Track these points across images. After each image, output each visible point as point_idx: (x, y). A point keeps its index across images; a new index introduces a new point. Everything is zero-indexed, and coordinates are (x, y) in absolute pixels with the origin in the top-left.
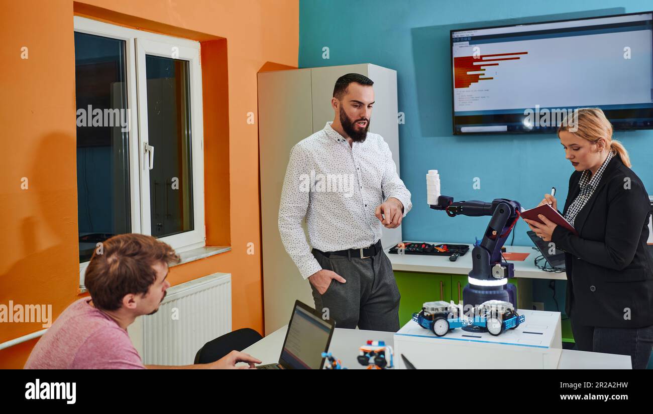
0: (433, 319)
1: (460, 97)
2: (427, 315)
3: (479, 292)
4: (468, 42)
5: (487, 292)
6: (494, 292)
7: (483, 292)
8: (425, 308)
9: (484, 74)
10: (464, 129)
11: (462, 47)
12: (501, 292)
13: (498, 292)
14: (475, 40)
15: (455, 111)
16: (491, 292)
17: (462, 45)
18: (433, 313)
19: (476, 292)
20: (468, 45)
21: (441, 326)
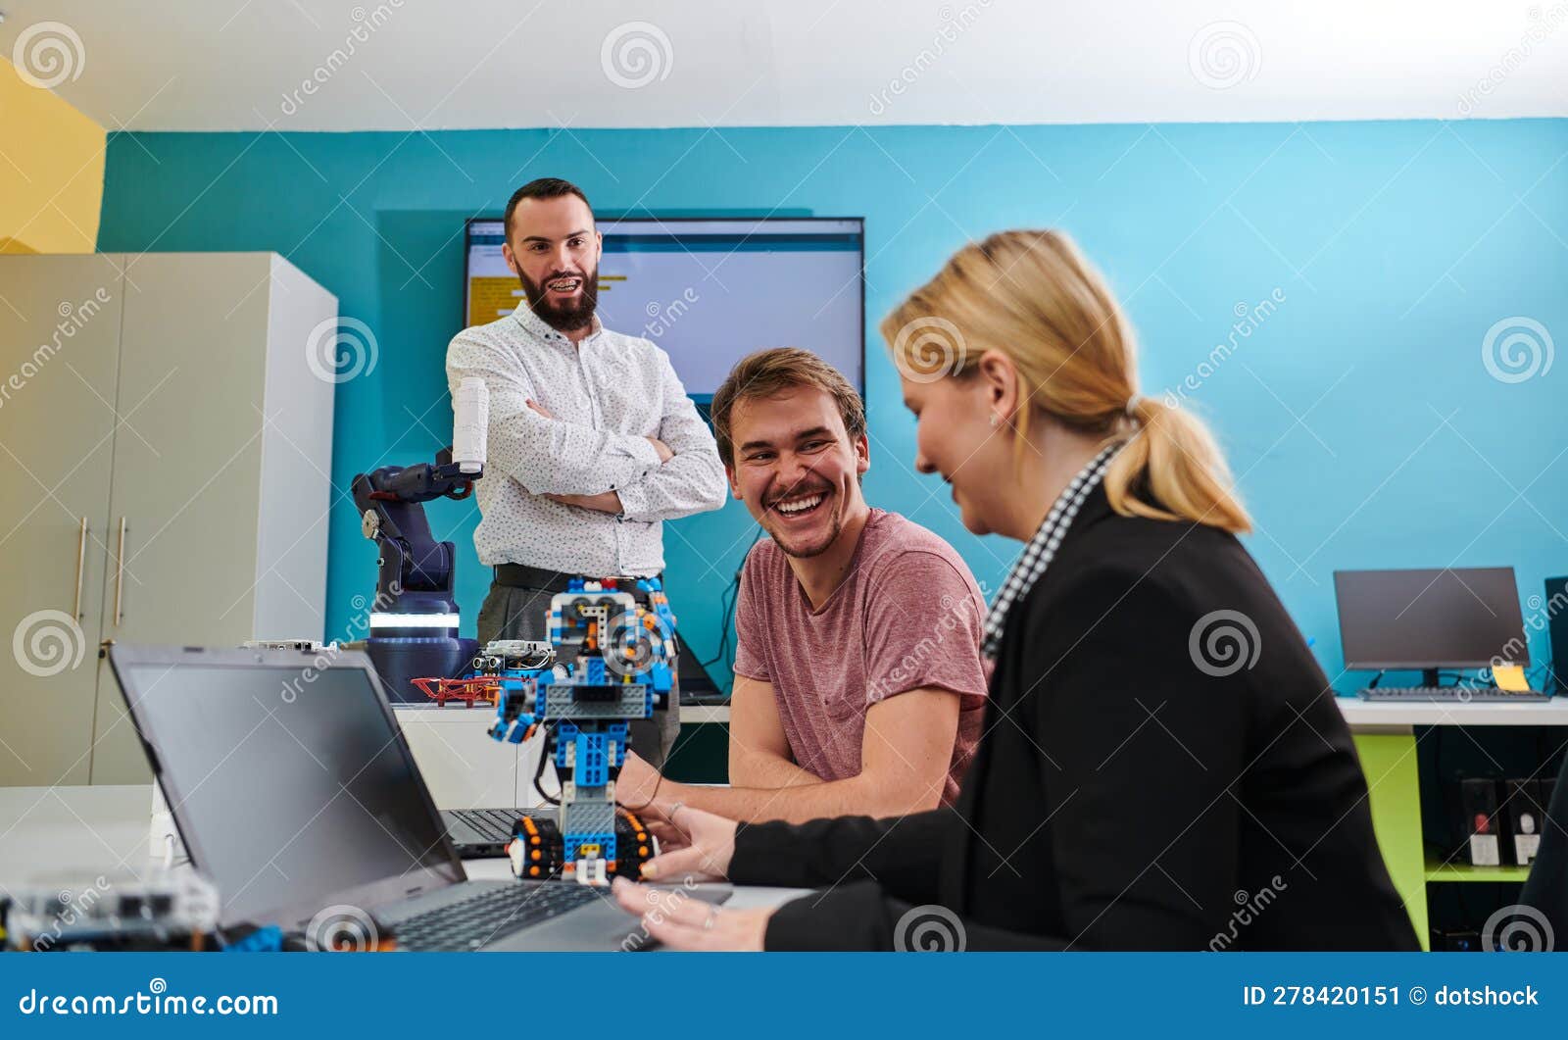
3: (393, 641)
5: (410, 640)
6: (428, 640)
7: (401, 640)
12: (443, 640)
13: (435, 640)
16: (419, 640)
19: (386, 641)
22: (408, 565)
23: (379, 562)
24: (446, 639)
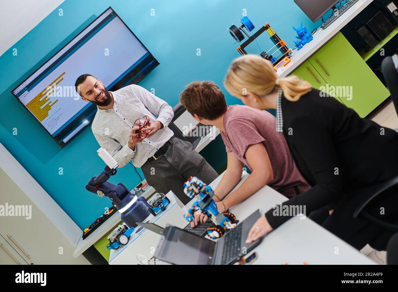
0: (117, 240)
1: (48, 124)
2: (113, 241)
3: (129, 212)
4: (27, 91)
5: (133, 209)
6: (136, 206)
7: (131, 211)
8: (110, 239)
9: (50, 102)
10: (65, 140)
11: (25, 96)
12: (138, 204)
13: (137, 205)
14: (29, 87)
15: (51, 134)
16: (134, 208)
17: (25, 95)
18: (114, 237)
19: (127, 214)
20: (28, 92)
21: (123, 239)
22: (117, 195)
23: (111, 200)
24: (138, 203)
